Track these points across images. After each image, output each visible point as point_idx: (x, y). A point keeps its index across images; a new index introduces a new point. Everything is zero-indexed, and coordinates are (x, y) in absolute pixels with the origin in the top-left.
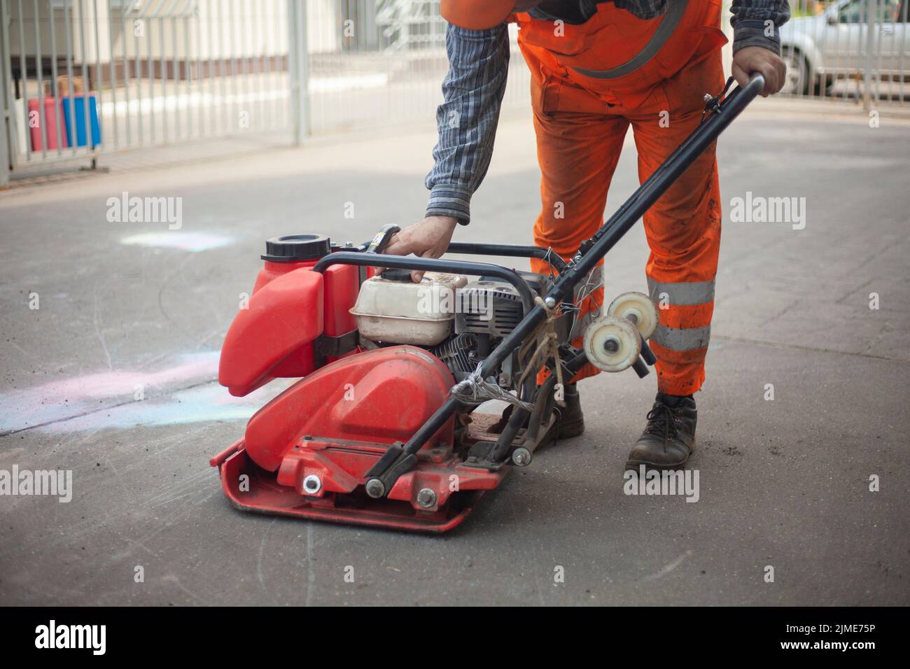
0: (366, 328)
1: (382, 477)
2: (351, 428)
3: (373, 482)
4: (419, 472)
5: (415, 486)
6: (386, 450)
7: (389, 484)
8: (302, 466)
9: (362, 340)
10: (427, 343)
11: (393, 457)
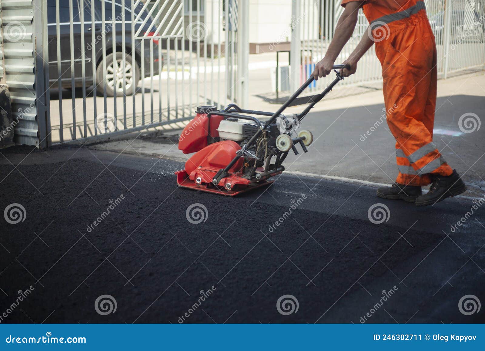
0: (221, 135)
1: (217, 179)
2: (212, 165)
3: (215, 180)
4: (227, 178)
5: (226, 182)
6: (218, 171)
7: (219, 181)
8: (196, 175)
9: (220, 139)
10: (236, 140)
11: (220, 173)
